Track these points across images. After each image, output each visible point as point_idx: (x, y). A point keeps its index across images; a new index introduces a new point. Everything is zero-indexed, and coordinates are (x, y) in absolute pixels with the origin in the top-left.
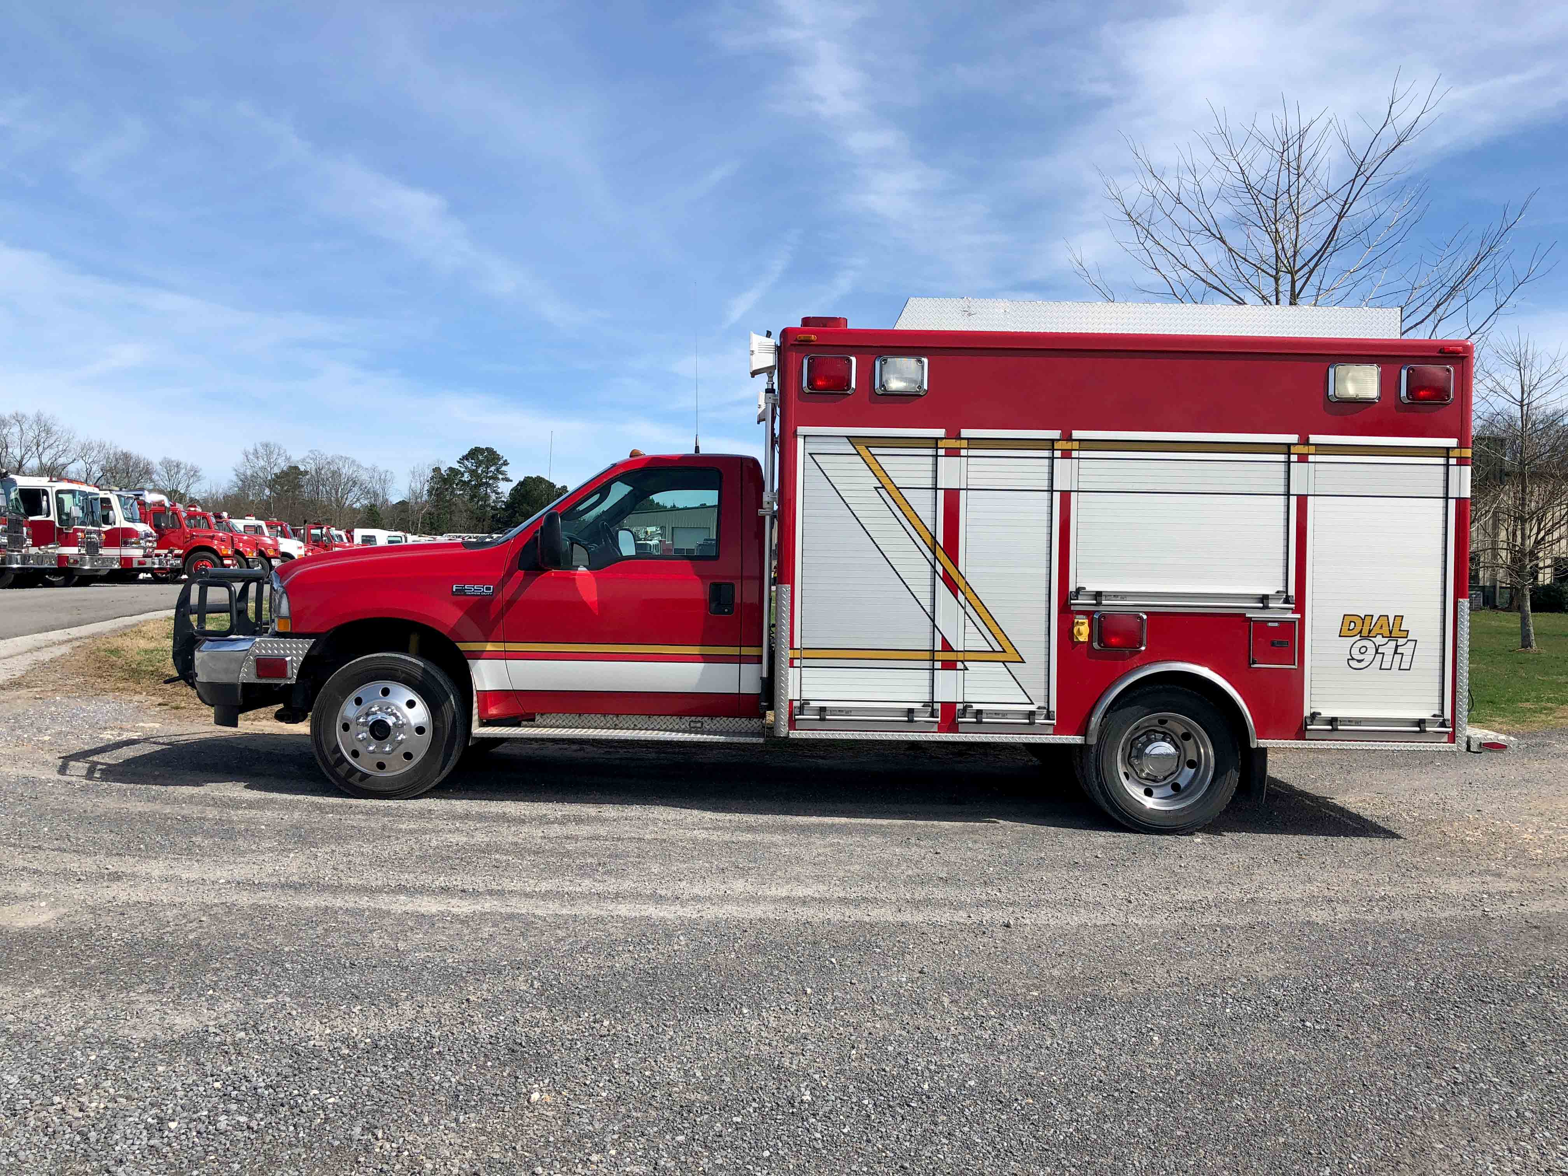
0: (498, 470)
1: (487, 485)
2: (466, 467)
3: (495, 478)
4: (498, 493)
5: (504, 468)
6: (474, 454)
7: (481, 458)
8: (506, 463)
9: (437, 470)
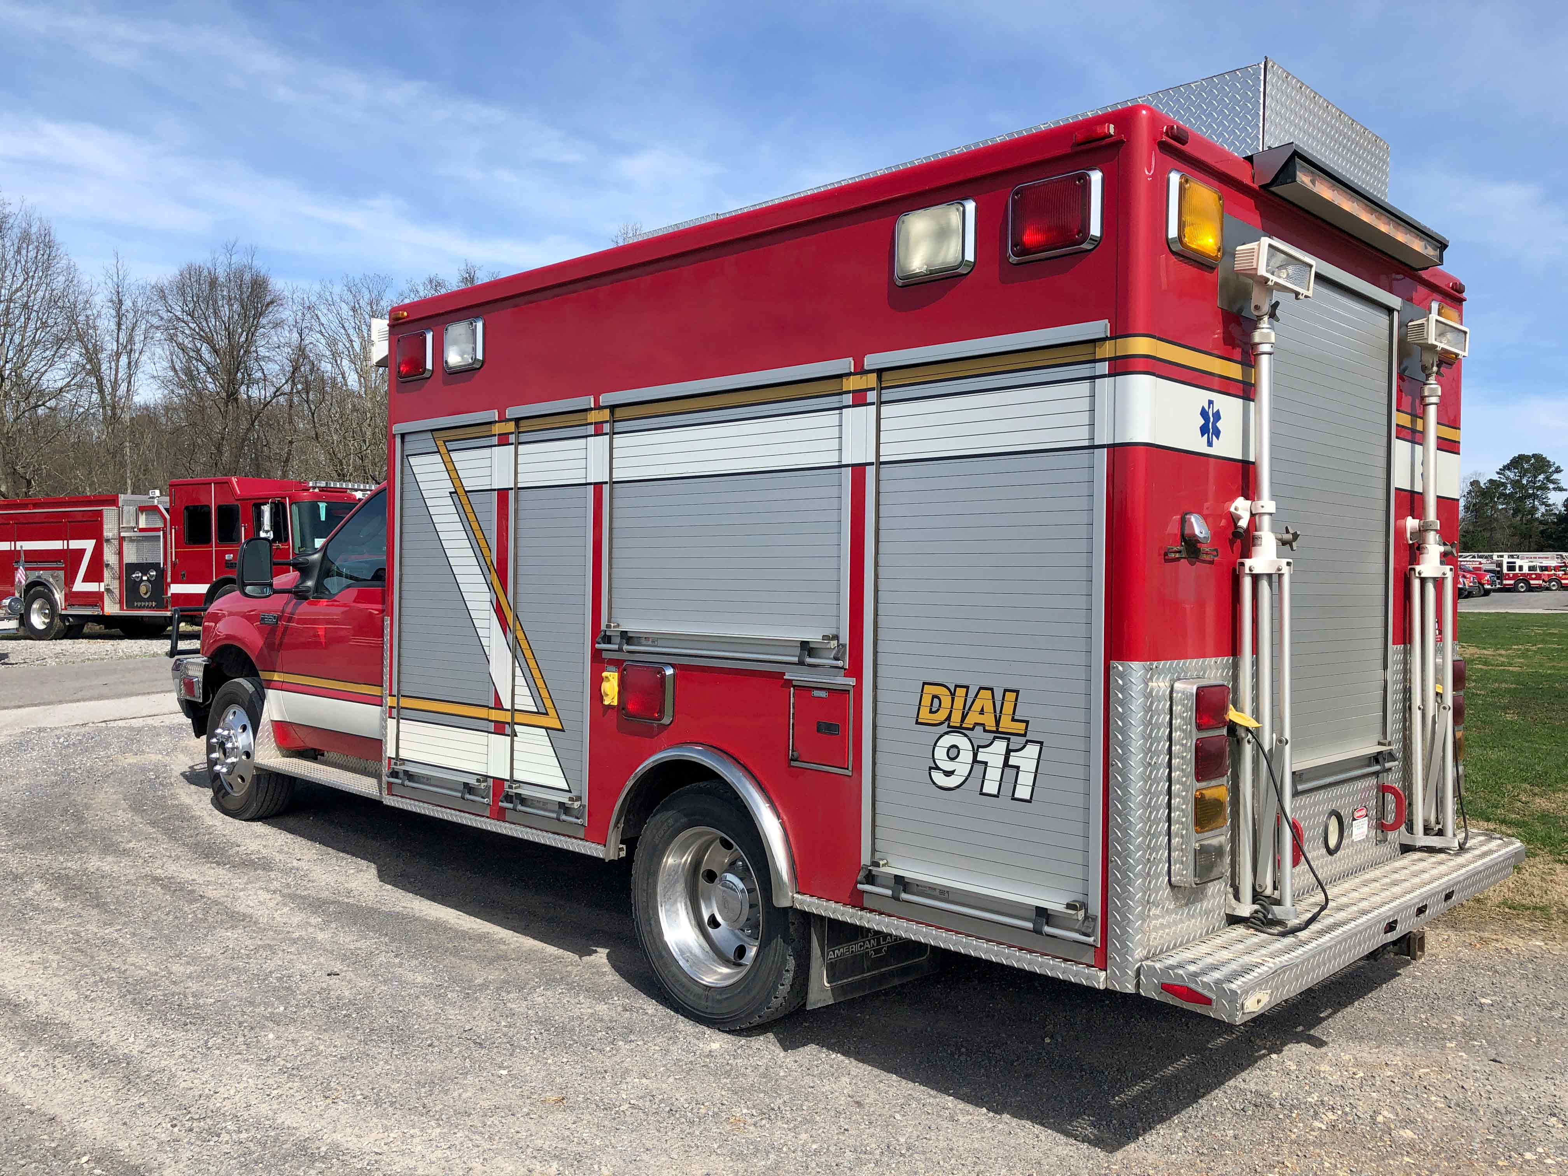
0: (1548, 479)
1: (1534, 496)
2: (1507, 478)
3: (1544, 488)
4: (1547, 505)
5: (1555, 476)
6: (1517, 462)
7: (1526, 466)
8: (1558, 470)
9: (1475, 483)
